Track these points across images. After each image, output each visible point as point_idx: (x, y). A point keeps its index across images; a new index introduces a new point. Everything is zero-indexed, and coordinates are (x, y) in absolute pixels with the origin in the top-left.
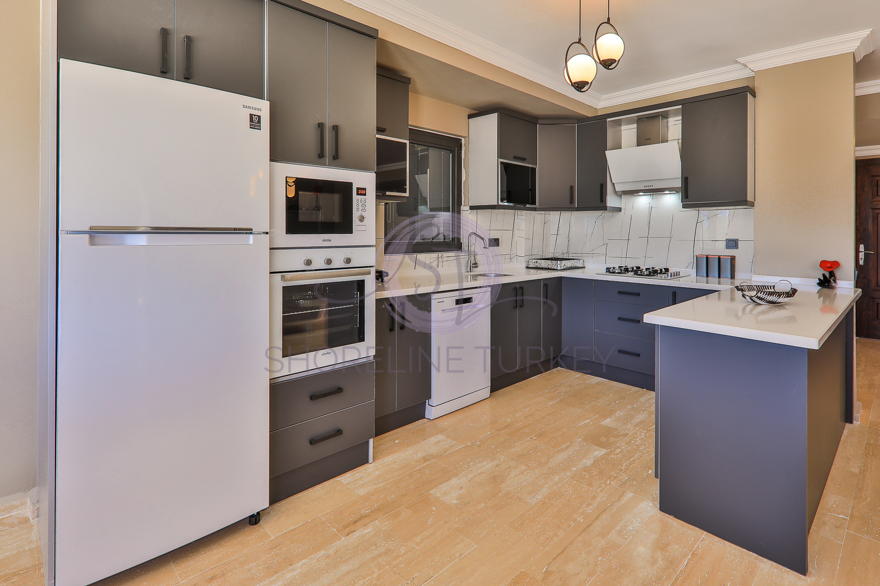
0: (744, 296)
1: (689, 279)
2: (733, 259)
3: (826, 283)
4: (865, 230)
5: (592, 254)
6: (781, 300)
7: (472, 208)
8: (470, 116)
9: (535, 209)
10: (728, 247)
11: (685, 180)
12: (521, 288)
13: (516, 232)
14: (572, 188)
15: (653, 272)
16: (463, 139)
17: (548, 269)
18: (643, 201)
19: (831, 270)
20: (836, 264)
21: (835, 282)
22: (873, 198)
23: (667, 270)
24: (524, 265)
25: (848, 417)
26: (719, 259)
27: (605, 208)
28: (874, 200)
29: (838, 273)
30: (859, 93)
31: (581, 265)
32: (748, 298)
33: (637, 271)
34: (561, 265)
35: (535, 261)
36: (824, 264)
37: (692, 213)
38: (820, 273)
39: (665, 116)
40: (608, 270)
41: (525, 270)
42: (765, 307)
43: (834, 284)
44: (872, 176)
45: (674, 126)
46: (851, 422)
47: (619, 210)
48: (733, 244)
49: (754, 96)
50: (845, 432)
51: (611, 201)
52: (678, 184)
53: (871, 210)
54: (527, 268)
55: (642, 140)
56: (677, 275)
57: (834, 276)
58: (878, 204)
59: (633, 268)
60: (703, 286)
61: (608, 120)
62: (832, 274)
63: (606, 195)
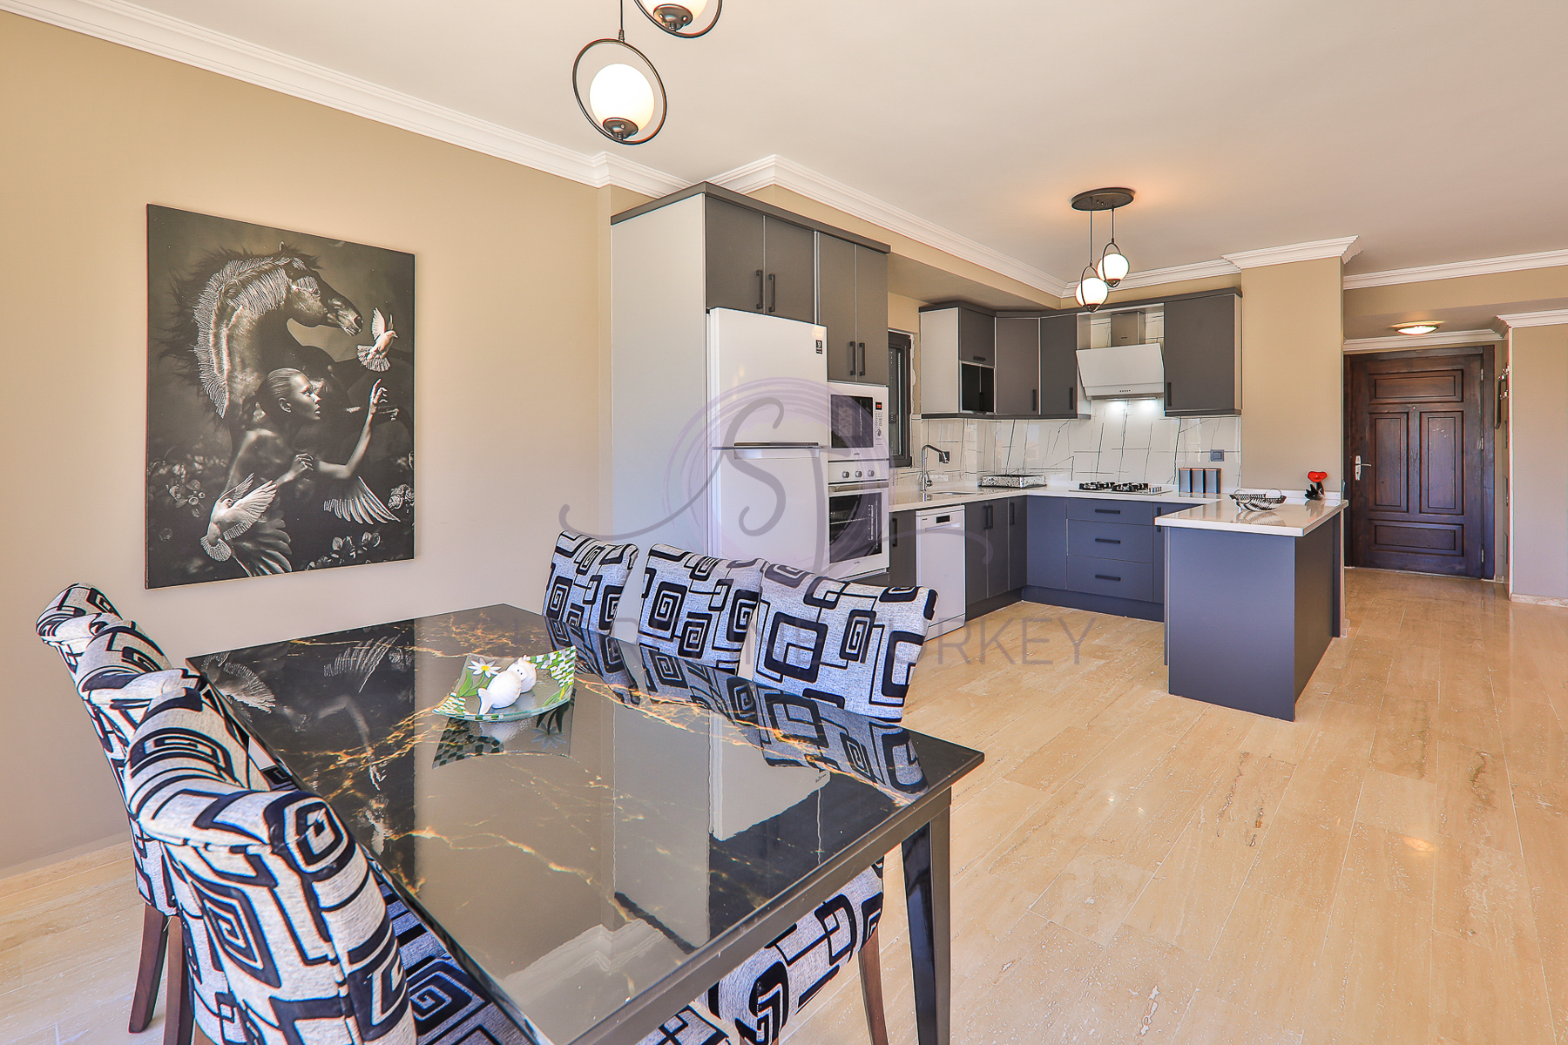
0: (1238, 504)
1: (1172, 495)
2: (1219, 472)
3: (1313, 494)
4: (1361, 438)
5: (1055, 470)
6: (1272, 506)
7: (924, 416)
8: (922, 309)
9: (992, 417)
10: (1213, 459)
11: (1168, 386)
12: (991, 507)
13: (965, 443)
14: (1035, 392)
15: (1133, 488)
16: (912, 336)
17: (1008, 487)
18: (1116, 409)
19: (1318, 481)
20: (1323, 475)
21: (1323, 493)
22: (1370, 400)
23: (1146, 485)
24: (976, 484)
25: (1336, 632)
26: (1204, 472)
27: (1075, 416)
28: (1373, 402)
29: (1325, 484)
30: (1349, 286)
31: (1043, 483)
32: (1242, 505)
33: (1115, 488)
34: (1022, 482)
35: (991, 478)
36: (1311, 475)
37: (1174, 421)
38: (1308, 484)
39: (1143, 312)
40: (1082, 486)
41: (977, 488)
42: (1258, 512)
43: (1322, 496)
44: (1370, 374)
45: (1154, 324)
46: (1338, 636)
47: (1089, 417)
48: (1218, 455)
49: (1241, 296)
50: (1332, 643)
51: (1082, 408)
52: (1161, 389)
53: (1368, 415)
54: (980, 486)
55: (1117, 340)
56: (1158, 490)
57: (1322, 487)
58: (1377, 408)
59: (1107, 484)
60: (1187, 500)
61: (1079, 314)
62: (1320, 485)
63: (1076, 401)
